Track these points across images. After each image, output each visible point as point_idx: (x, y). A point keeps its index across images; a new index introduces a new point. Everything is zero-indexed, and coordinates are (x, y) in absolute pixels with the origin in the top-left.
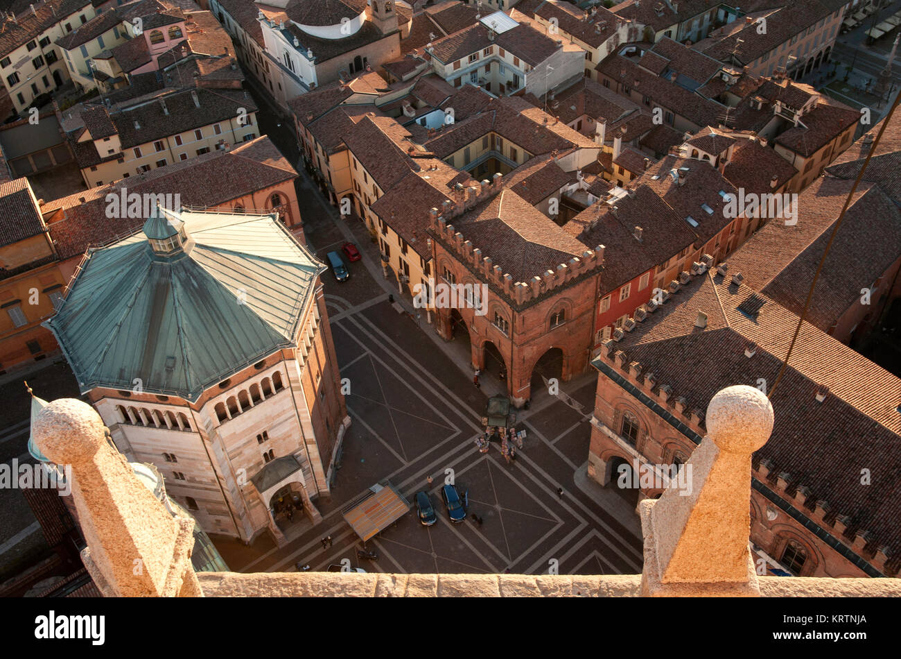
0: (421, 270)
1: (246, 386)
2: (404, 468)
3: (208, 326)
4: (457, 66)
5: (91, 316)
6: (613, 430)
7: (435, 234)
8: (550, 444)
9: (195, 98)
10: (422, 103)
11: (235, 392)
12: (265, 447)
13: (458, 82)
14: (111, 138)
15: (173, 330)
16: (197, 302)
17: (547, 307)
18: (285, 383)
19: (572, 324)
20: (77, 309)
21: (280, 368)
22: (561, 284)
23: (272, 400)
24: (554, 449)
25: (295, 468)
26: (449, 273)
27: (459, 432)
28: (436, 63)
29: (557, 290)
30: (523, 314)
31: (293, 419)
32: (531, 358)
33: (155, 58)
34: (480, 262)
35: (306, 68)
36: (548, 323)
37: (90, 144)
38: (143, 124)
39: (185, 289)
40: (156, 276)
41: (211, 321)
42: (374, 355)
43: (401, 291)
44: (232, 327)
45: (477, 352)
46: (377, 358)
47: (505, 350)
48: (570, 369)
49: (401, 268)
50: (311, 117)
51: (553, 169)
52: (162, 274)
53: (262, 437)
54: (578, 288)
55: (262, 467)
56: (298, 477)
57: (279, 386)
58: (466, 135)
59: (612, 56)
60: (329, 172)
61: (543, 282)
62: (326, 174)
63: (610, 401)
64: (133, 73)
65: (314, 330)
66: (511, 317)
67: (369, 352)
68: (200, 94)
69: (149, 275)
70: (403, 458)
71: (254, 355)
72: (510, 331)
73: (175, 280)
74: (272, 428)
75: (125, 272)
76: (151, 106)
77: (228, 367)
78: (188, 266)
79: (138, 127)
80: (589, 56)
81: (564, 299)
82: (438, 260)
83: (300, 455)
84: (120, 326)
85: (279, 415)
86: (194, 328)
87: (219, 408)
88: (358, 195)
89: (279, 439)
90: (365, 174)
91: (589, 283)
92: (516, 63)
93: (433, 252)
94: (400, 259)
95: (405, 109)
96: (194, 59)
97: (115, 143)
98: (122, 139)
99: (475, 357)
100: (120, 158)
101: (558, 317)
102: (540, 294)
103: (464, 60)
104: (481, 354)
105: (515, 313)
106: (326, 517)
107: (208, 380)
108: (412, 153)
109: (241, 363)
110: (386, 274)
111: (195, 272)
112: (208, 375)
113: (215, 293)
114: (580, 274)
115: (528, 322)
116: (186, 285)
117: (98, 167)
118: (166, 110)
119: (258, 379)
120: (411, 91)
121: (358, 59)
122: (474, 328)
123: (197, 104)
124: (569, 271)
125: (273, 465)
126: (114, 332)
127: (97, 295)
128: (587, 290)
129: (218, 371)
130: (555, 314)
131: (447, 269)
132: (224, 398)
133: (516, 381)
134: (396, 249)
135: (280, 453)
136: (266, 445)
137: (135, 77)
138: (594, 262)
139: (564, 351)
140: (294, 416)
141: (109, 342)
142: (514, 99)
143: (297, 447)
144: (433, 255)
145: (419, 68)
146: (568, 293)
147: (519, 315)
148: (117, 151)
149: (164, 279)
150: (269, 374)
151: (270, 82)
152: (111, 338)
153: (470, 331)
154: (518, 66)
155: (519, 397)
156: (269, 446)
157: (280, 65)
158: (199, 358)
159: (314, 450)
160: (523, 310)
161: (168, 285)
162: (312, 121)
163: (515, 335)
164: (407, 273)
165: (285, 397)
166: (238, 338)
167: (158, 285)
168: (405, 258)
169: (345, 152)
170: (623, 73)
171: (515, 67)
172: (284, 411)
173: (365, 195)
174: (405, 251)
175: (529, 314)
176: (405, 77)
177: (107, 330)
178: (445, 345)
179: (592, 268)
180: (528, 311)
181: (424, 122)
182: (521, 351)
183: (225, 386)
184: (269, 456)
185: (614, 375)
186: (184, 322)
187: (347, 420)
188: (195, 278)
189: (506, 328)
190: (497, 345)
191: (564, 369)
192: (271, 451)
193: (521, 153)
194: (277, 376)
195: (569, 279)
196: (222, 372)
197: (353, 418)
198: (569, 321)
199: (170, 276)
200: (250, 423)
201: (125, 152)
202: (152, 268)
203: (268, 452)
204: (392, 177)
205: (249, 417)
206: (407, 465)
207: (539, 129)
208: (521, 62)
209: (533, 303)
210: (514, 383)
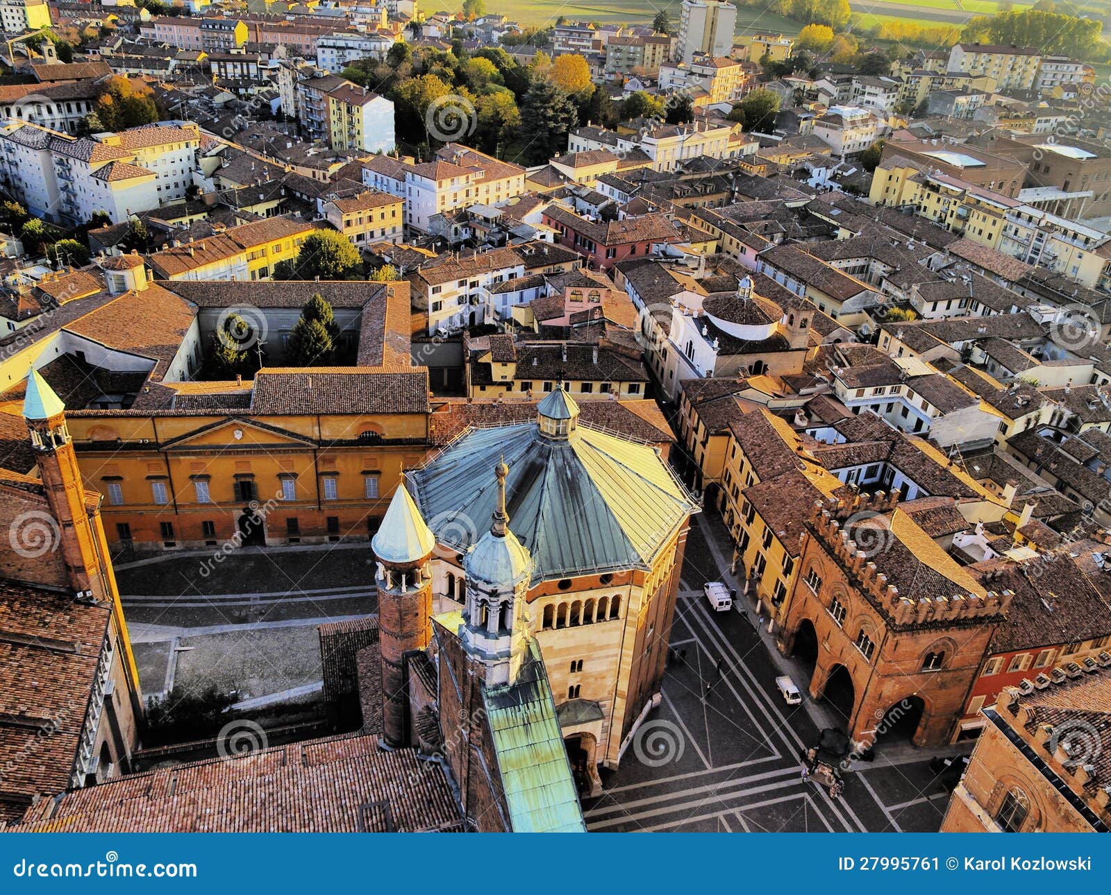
0: (781, 569)
1: (583, 597)
2: (704, 772)
3: (568, 519)
4: (860, 394)
5: (455, 478)
6: (986, 809)
7: (813, 528)
8: (886, 811)
9: (595, 354)
10: (815, 418)
11: (570, 598)
12: (573, 680)
13: (856, 410)
14: (509, 364)
15: (533, 511)
16: (565, 491)
17: (927, 640)
18: (621, 613)
19: (948, 676)
20: (444, 469)
21: (622, 591)
22: (952, 618)
23: (603, 625)
24: (889, 817)
25: (596, 716)
26: (816, 575)
27: (778, 756)
28: (840, 386)
29: (946, 625)
30: (898, 637)
31: (614, 659)
32: (889, 698)
33: (567, 315)
34: (861, 566)
35: (707, 357)
36: (922, 661)
37: (488, 366)
38: (540, 362)
39: (558, 475)
40: (534, 454)
41: (573, 516)
42: (701, 644)
43: (746, 590)
44: (591, 528)
45: (820, 676)
46: (703, 647)
47: (861, 678)
48: (926, 733)
49: (756, 564)
50: (701, 398)
51: (951, 511)
52: (540, 455)
53: (576, 666)
54: (968, 633)
55: (563, 701)
56: (595, 728)
57: (614, 614)
58: (859, 456)
59: (1027, 433)
60: (703, 456)
61: (933, 609)
62: (698, 457)
63: (993, 768)
64: (544, 323)
65: (654, 588)
66: (882, 638)
67: (696, 639)
68: (602, 351)
69: (528, 451)
70: (708, 760)
71: (605, 565)
72: (874, 656)
73: (551, 464)
74: (590, 659)
75: (504, 445)
76: (554, 349)
77: (575, 566)
78: (568, 455)
79: (535, 364)
80: (1004, 429)
81: (950, 639)
82: (806, 560)
83: (605, 706)
84: (482, 492)
85: (601, 648)
86: (554, 516)
87: (548, 610)
88: (726, 486)
89: (592, 676)
90: (742, 462)
91: (983, 631)
92: (925, 407)
93: (803, 549)
94: (758, 553)
95: (797, 416)
96: (603, 323)
97: (510, 371)
98: (518, 369)
99: (815, 679)
100: (509, 386)
101: (934, 659)
102: (925, 621)
103: (869, 391)
104: (825, 680)
105: (889, 634)
106: (607, 792)
107: (551, 572)
108: (799, 453)
109: (589, 567)
110: (733, 570)
111: (572, 463)
112: (552, 567)
113: (585, 488)
114: (976, 616)
115: (901, 649)
116: (560, 472)
117: (487, 387)
118: (565, 357)
119: (597, 595)
120: (806, 404)
121: (759, 363)
122: (827, 646)
123: (595, 361)
124: (966, 606)
125: (575, 704)
126: (475, 495)
127: (467, 460)
128: (978, 639)
129: (564, 567)
130: (933, 654)
131: (815, 570)
132: (557, 600)
133: (862, 720)
134: (756, 542)
135: (585, 694)
136: (576, 676)
137: (544, 326)
138: (997, 607)
139: (927, 706)
140: (617, 655)
141: (466, 504)
142: (917, 438)
143: (606, 695)
144: (802, 553)
145: (819, 386)
146: (955, 634)
147: (894, 636)
148: (508, 380)
149: (540, 460)
150: (610, 593)
151: (663, 369)
152: (469, 500)
153: (820, 648)
154: (926, 410)
155: (860, 741)
156: (578, 679)
157: (680, 353)
158: (549, 547)
159: (621, 707)
160: (900, 632)
161: (542, 467)
162: (701, 402)
163: (881, 661)
164: (761, 570)
165: (616, 629)
166: (594, 541)
167: (533, 464)
168: (766, 554)
169: (726, 438)
170: (1039, 451)
171: (922, 411)
172: (609, 645)
173: (734, 485)
174: (767, 544)
175: (904, 639)
176: (803, 391)
177: (467, 493)
178: (782, 660)
179: (993, 614)
180: (904, 636)
181: (813, 434)
182: (880, 683)
183: (565, 586)
184: (574, 691)
185: (1011, 733)
186: (546, 507)
187: (657, 698)
188: (570, 468)
189: (870, 652)
190: (851, 670)
191: (919, 729)
192: (579, 686)
193: (914, 488)
194: (617, 600)
195: (962, 617)
196: (568, 570)
197: (663, 698)
198: (945, 670)
199: (548, 459)
200: (571, 643)
201: (516, 382)
202: (533, 445)
203: (575, 687)
204: (773, 468)
205: (573, 636)
206: (710, 770)
207: (940, 471)
208: (931, 408)
209: (912, 628)
210: (858, 721)
